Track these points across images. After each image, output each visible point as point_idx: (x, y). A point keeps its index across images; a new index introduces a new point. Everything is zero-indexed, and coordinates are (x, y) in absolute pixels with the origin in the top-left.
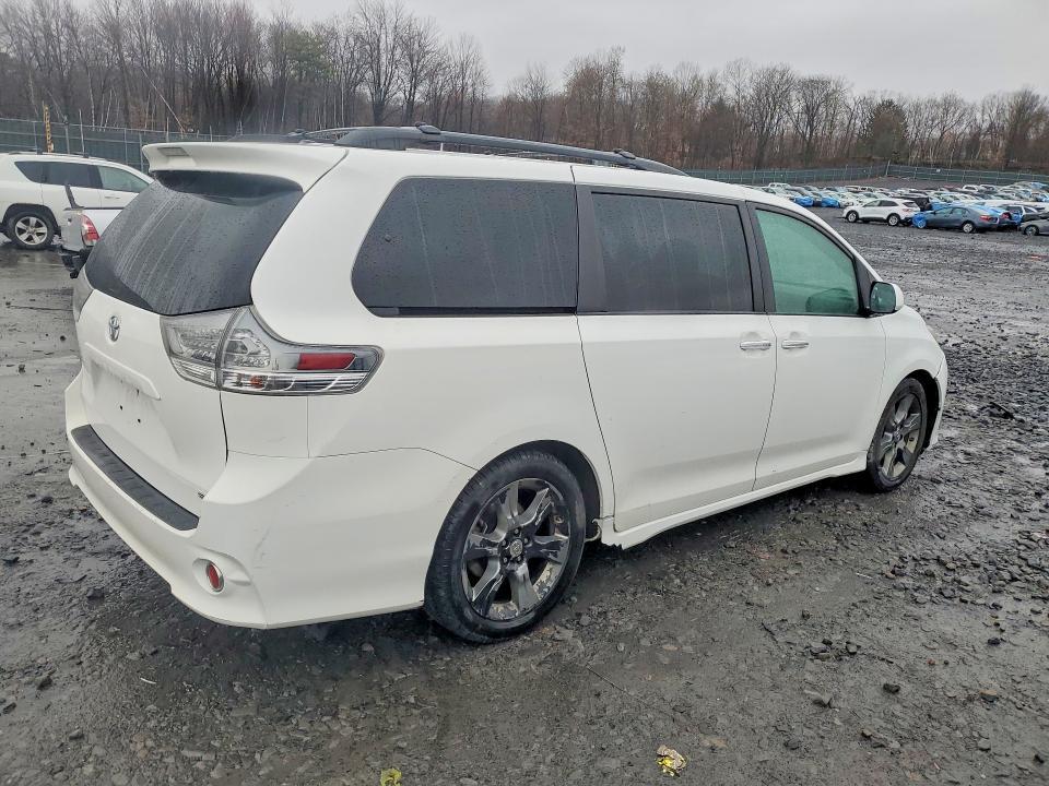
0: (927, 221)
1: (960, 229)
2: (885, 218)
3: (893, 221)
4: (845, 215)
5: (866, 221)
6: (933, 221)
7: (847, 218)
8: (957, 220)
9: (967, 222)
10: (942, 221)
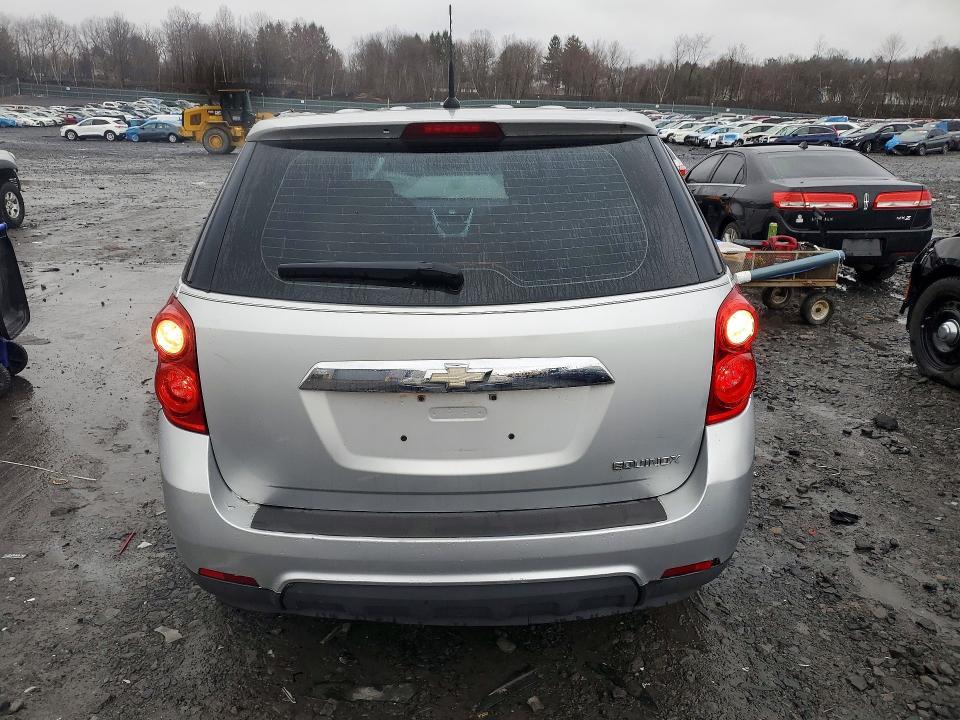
0: (139, 135)
1: (167, 140)
2: (102, 134)
3: (110, 137)
4: (63, 134)
5: (84, 138)
6: (144, 135)
7: (66, 136)
8: (164, 134)
9: (171, 134)
10: (152, 135)
